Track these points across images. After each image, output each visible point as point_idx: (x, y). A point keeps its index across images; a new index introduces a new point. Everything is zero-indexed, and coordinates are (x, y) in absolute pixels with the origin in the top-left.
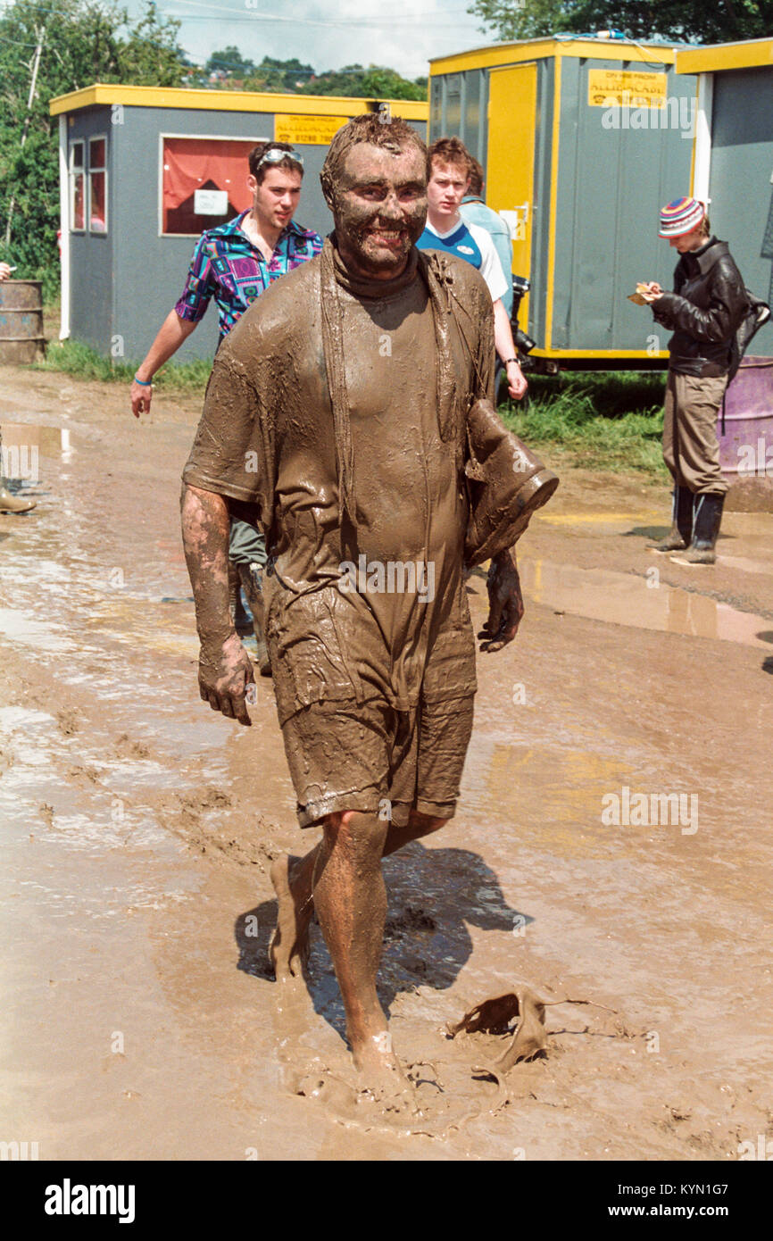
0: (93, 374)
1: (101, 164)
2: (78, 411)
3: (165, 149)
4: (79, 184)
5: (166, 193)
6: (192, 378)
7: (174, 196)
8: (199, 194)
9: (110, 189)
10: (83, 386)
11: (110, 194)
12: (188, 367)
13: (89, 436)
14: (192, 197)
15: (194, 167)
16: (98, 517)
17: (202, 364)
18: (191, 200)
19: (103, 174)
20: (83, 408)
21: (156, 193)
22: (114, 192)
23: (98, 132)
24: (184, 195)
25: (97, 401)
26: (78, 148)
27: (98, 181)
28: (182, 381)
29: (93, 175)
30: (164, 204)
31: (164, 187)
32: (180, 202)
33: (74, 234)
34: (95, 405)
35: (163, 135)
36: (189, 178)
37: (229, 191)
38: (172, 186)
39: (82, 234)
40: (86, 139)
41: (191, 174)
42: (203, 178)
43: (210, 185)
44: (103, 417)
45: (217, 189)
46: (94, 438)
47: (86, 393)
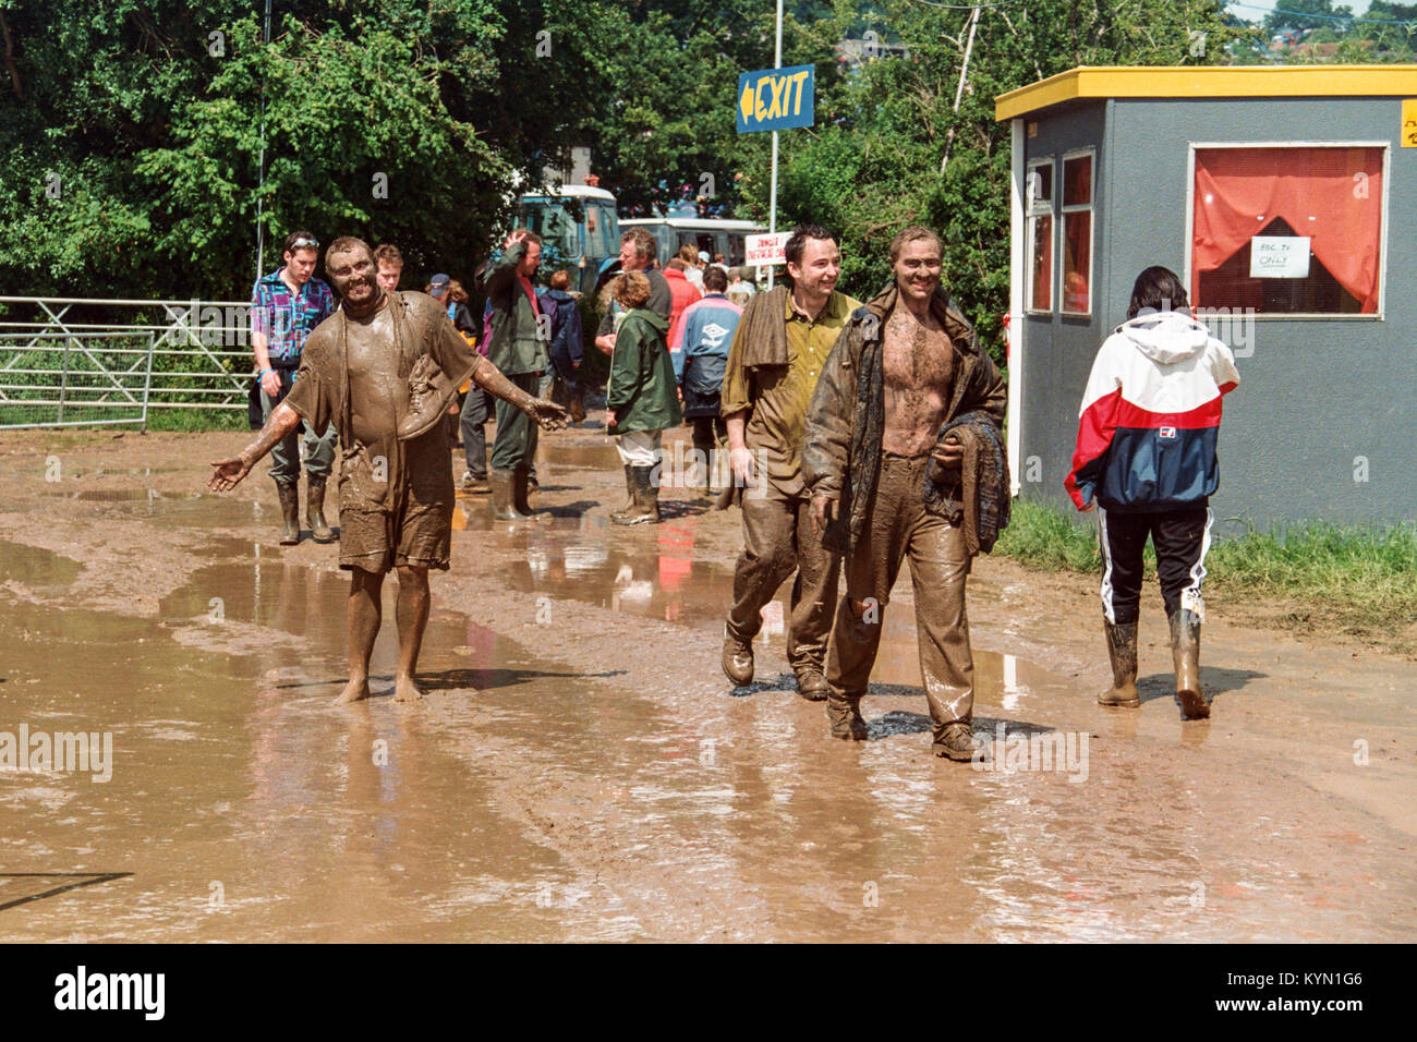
0: (1063, 558)
1: (1085, 199)
2: (1036, 624)
3: (1197, 169)
4: (1042, 234)
5: (1197, 243)
6: (1240, 566)
7: (1212, 247)
8: (1258, 242)
9: (1099, 238)
10: (1042, 578)
11: (1099, 249)
12: (1233, 546)
13: (1057, 668)
14: (1247, 248)
15: (1250, 197)
16: (1077, 811)
17: (1260, 540)
18: (1244, 253)
19: (1088, 213)
20: (1046, 619)
21: (1182, 245)
22: (1106, 244)
23: (1080, 145)
24: (1231, 246)
25: (1069, 606)
26: (1044, 172)
27: (1077, 229)
28: (1224, 572)
29: (1068, 216)
30: (1194, 262)
31: (1194, 235)
32: (1225, 257)
33: (1031, 319)
34: (1067, 612)
35: (1194, 145)
36: (1239, 216)
37: (1313, 237)
38: (1209, 230)
39: (1047, 319)
40: (1058, 158)
41: (1245, 209)
42: (1265, 215)
43: (1279, 227)
44: (1081, 635)
45: (1293, 233)
46: (1066, 671)
47: (1051, 592)
